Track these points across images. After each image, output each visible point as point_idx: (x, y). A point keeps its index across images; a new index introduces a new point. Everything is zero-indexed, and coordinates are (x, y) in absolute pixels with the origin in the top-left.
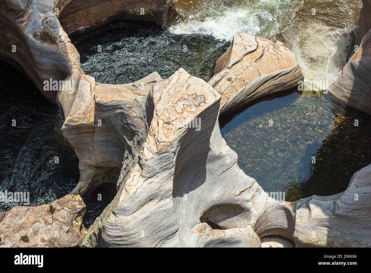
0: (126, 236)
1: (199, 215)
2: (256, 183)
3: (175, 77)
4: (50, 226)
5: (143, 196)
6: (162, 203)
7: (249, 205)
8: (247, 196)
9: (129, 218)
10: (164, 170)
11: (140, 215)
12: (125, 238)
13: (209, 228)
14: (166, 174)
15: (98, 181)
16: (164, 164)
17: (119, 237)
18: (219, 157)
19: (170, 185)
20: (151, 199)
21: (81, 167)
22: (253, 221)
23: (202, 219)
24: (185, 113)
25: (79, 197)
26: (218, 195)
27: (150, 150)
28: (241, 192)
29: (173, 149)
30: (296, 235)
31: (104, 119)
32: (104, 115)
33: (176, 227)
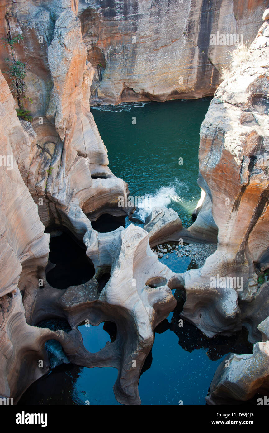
0: (115, 295)
1: (145, 283)
2: (167, 267)
3: (129, 227)
5: (122, 277)
7: (165, 276)
8: (164, 273)
10: (128, 266)
11: (120, 286)
13: (150, 288)
14: (130, 267)
15: (103, 273)
16: (128, 264)
19: (131, 272)
20: (124, 278)
21: (95, 268)
22: (167, 283)
23: (146, 285)
24: (135, 242)
25: (96, 280)
26: (152, 274)
27: (122, 258)
28: (161, 272)
29: (131, 257)
30: (185, 287)
31: (103, 248)
32: (101, 246)
33: (136, 289)
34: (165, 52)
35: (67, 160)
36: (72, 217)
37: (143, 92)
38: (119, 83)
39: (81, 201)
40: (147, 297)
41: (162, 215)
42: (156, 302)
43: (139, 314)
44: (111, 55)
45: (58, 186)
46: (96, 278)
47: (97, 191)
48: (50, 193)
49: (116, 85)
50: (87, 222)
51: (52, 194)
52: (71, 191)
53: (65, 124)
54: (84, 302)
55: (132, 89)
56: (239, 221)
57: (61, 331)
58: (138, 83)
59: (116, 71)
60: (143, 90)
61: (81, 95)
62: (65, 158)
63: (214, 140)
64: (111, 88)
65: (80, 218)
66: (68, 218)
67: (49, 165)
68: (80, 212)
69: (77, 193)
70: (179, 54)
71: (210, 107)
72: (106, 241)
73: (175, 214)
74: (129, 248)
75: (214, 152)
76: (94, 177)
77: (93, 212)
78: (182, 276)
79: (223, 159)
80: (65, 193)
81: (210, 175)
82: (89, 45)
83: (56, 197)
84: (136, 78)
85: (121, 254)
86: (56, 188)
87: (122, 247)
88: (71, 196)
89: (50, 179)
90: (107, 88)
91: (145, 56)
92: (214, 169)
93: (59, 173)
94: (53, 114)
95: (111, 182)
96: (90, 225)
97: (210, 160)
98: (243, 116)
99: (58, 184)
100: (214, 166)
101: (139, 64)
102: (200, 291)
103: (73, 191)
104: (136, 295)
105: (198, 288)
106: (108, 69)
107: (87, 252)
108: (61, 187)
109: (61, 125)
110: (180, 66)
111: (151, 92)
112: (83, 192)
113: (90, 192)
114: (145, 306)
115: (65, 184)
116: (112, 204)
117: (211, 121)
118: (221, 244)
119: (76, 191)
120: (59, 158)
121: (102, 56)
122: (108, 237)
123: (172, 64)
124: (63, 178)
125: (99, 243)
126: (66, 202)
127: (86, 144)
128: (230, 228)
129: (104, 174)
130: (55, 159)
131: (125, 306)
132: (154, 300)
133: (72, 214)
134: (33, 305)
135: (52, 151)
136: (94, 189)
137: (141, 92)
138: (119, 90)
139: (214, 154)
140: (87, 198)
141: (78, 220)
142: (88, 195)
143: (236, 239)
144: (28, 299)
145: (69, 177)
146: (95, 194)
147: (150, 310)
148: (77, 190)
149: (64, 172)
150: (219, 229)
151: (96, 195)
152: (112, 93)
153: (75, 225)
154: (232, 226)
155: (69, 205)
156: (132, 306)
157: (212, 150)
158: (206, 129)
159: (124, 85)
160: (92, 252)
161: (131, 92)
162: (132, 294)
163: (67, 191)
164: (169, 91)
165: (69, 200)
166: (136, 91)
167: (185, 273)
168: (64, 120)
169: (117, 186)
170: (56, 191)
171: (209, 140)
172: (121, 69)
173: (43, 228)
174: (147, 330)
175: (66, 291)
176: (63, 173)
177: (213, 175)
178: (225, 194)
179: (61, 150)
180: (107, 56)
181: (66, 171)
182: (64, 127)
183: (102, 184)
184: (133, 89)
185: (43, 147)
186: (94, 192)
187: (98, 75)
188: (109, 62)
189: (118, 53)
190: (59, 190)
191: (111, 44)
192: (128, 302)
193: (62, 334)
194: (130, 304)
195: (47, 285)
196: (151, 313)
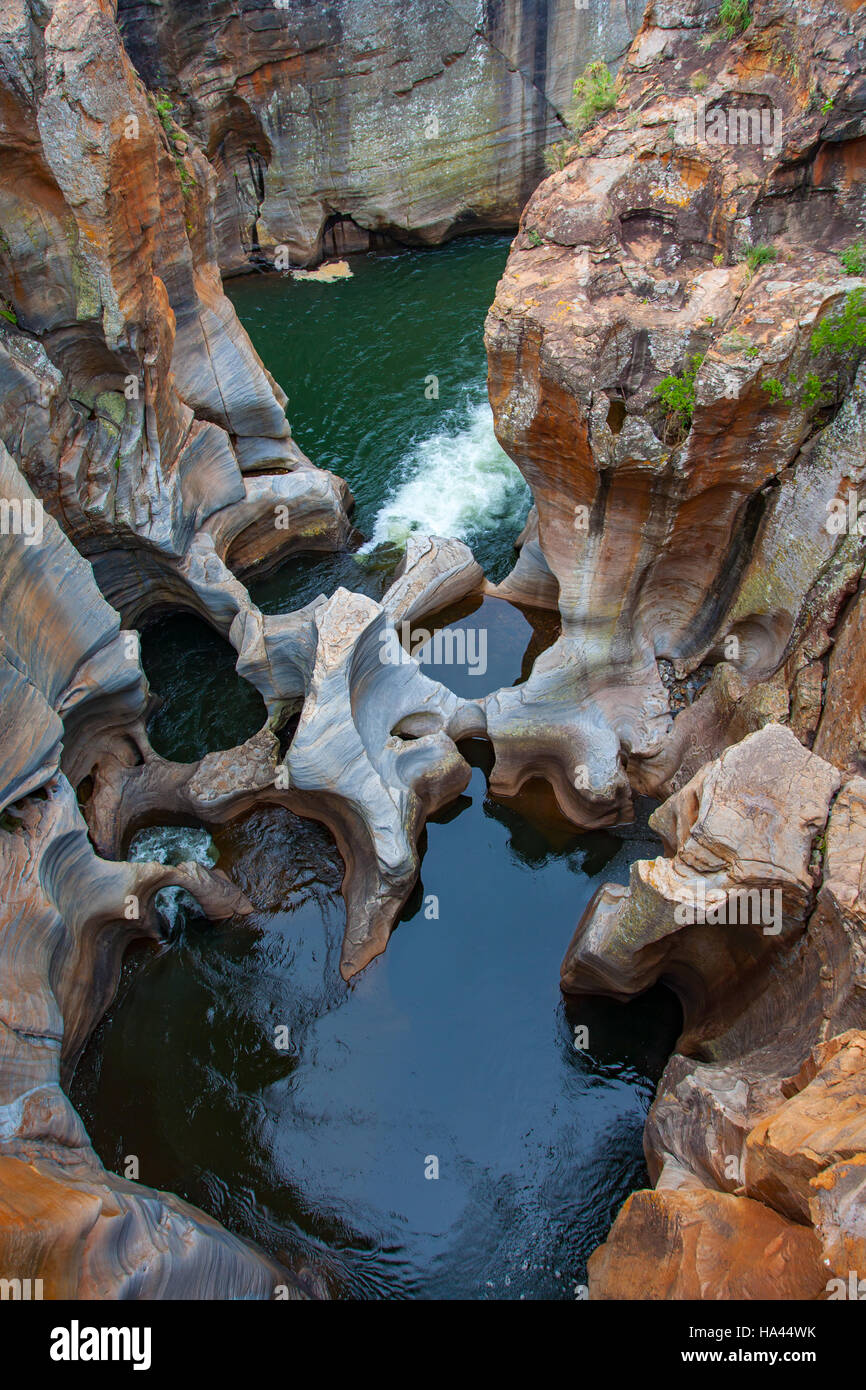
1: (388, 731)
2: (443, 687)
3: (335, 597)
4: (245, 767)
5: (323, 722)
6: (343, 726)
7: (439, 709)
8: (437, 701)
9: (312, 747)
10: (338, 692)
11: (321, 743)
13: (400, 741)
14: (342, 696)
15: (284, 714)
16: (338, 687)
19: (347, 706)
20: (330, 724)
21: (266, 703)
22: (444, 725)
23: (392, 734)
24: (349, 633)
25: (271, 733)
26: (406, 706)
27: (320, 676)
28: (428, 700)
29: (343, 671)
30: (489, 731)
31: (276, 652)
32: (274, 648)
33: (362, 747)
34: (427, 96)
35: (161, 436)
36: (199, 583)
37: (380, 225)
38: (312, 203)
39: (220, 537)
40: (394, 764)
41: (432, 555)
42: (419, 775)
43: (372, 807)
44: (279, 118)
45: (147, 505)
46: (271, 729)
47: (261, 509)
48: (127, 527)
49: (306, 210)
50: (239, 593)
51: (133, 528)
52: (187, 514)
53: (134, 338)
54: (245, 789)
55: (348, 217)
56: (608, 559)
58: (364, 198)
59: (298, 168)
60: (379, 217)
61: (187, 248)
62: (154, 432)
63: (520, 353)
64: (291, 220)
65: (218, 581)
66: (189, 586)
67: (113, 452)
68: (217, 568)
69: (205, 520)
70: (468, 98)
71: (511, 259)
72: (284, 634)
73: (462, 553)
74: (335, 649)
75: (525, 385)
76: (247, 473)
77: (262, 561)
78: (482, 705)
79: (544, 403)
80: (169, 522)
81: (522, 447)
82: (213, 91)
83: (145, 533)
84: (355, 181)
85: (319, 665)
86: (143, 512)
87: (320, 647)
88: (188, 528)
89: (122, 489)
90: (280, 220)
91: (374, 115)
92: (528, 430)
93: (144, 472)
94: (93, 313)
95: (298, 482)
96: (247, 598)
97: (516, 409)
98: (595, 280)
99: (147, 501)
100: (528, 424)
101: (361, 140)
102: (525, 739)
103: (194, 516)
104: (364, 761)
105: (519, 732)
106: (278, 163)
107: (237, 668)
108: (156, 507)
109: (124, 343)
110: (474, 138)
111: (402, 221)
112: (224, 515)
113: (242, 512)
114: (387, 788)
115: (166, 499)
116: (308, 538)
117: (510, 302)
118: (571, 622)
119: (201, 513)
120: (138, 433)
121: (254, 121)
122: (288, 625)
123: (453, 132)
124: (158, 483)
125: (267, 641)
126: (176, 546)
127: (221, 384)
128: (587, 579)
129: (282, 460)
130: (129, 434)
131: (339, 792)
132: (414, 770)
133: (198, 575)
135: (118, 416)
136: (253, 504)
137: (373, 224)
138: (314, 222)
139: (526, 393)
140: (237, 528)
141: (214, 587)
142: (239, 520)
143: (605, 604)
144: (104, 795)
145: (174, 477)
146: (257, 518)
147: (402, 793)
148: (204, 511)
149: (159, 468)
150: (561, 583)
151: (260, 519)
152: (296, 233)
153: (209, 602)
154: (592, 575)
155: (186, 551)
156: (356, 789)
157: (520, 381)
158: (497, 325)
159: (326, 207)
160: (252, 666)
161: (346, 224)
162: (354, 760)
163: (174, 516)
164: (449, 215)
165: (184, 540)
166: (360, 223)
167: (488, 699)
168: (129, 327)
169: (312, 492)
170: (143, 517)
171: (509, 354)
172: (312, 161)
173: (115, 618)
174: (394, 844)
175: (199, 765)
176: (154, 468)
177: (529, 448)
178: (565, 493)
179: (141, 411)
180: (270, 121)
181: (163, 465)
182: (134, 346)
183: (272, 488)
184: (353, 217)
185: (91, 406)
186: (252, 512)
187: (251, 182)
188: (275, 142)
189: (298, 113)
190: (151, 516)
191: (275, 84)
192: (344, 780)
193: (195, 872)
194: (350, 785)
195: (152, 756)
196: (405, 801)
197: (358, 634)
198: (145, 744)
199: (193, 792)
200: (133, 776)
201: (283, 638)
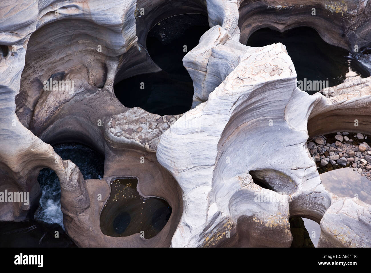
0: (171, 149)
1: (250, 169)
2: (315, 168)
3: (269, 47)
4: (151, 130)
7: (299, 181)
8: (302, 174)
10: (221, 112)
12: (169, 151)
16: (223, 108)
17: (166, 147)
18: (291, 131)
19: (222, 127)
20: (202, 130)
21: (194, 98)
23: (251, 173)
24: (258, 76)
27: (217, 93)
28: (297, 168)
32: (214, 60)
33: (213, 161)
42: (249, 214)
54: (140, 143)
57: (72, 165)
72: (223, 54)
74: (240, 81)
78: (333, 200)
85: (222, 85)
87: (232, 74)
107: (185, 59)
114: (210, 201)
122: (234, 51)
125: (213, 53)
134: (64, 103)
147: (219, 214)
156: (190, 186)
160: (193, 64)
162: (202, 166)
175: (127, 110)
192: (186, 175)
193: (70, 171)
194: (188, 181)
195: (109, 87)
196: (218, 220)
197: (263, 81)
198: (111, 77)
199: (110, 123)
200: (88, 91)
201: (223, 57)
